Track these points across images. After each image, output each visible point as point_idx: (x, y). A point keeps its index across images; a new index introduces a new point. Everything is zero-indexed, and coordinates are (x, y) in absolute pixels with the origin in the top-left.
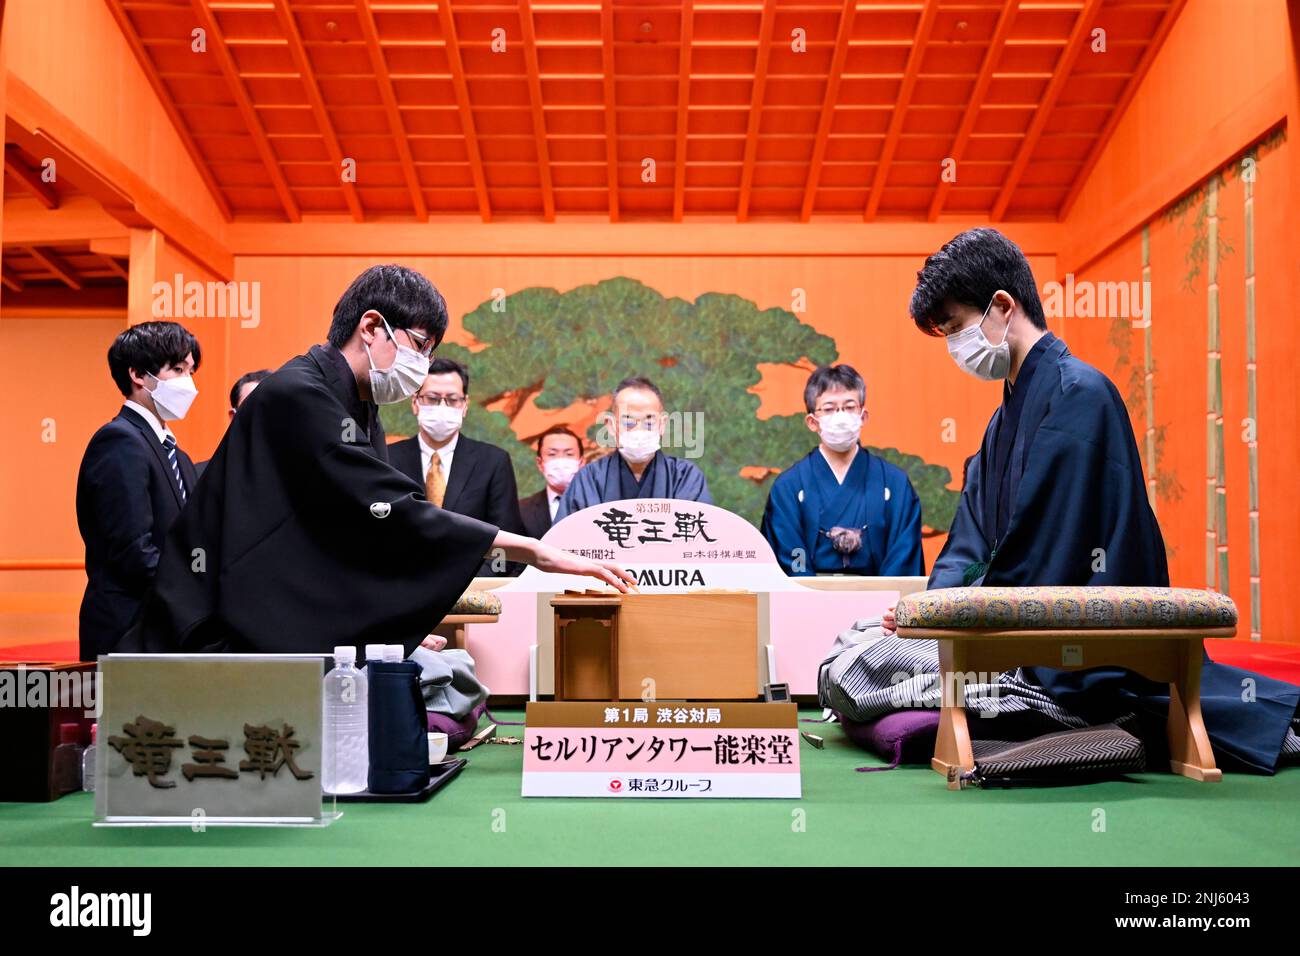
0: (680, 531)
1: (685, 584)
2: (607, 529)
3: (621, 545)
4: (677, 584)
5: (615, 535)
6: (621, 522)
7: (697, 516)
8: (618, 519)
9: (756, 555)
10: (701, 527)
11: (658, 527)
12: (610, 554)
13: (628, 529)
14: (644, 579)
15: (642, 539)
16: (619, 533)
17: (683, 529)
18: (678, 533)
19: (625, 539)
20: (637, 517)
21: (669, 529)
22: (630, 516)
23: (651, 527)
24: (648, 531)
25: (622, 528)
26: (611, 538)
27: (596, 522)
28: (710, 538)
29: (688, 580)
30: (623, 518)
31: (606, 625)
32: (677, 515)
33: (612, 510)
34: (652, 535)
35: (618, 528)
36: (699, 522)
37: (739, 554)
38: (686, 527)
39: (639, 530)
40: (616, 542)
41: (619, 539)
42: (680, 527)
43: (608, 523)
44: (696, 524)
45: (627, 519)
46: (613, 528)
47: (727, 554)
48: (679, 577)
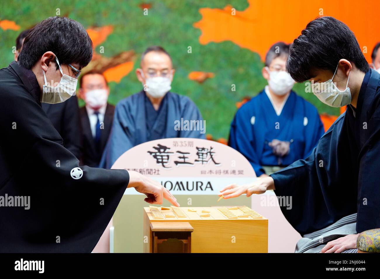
0: (199, 158)
1: (202, 189)
2: (155, 157)
3: (164, 166)
4: (197, 189)
5: (160, 160)
6: (164, 152)
7: (209, 149)
8: (162, 150)
9: (244, 173)
10: (211, 156)
11: (186, 155)
12: (157, 172)
13: (168, 156)
14: (177, 186)
15: (176, 163)
16: (162, 159)
17: (201, 157)
18: (197, 159)
19: (166, 162)
20: (174, 149)
21: (192, 157)
22: (169, 149)
23: (182, 155)
24: (180, 158)
25: (164, 156)
26: (158, 162)
27: (149, 152)
28: (217, 162)
29: (204, 187)
30: (165, 150)
31: (184, 243)
32: (197, 148)
33: (159, 145)
34: (182, 160)
35: (162, 156)
36: (210, 153)
37: (234, 172)
38: (202, 156)
39: (175, 157)
40: (161, 164)
41: (162, 162)
42: (199, 156)
43: (156, 153)
44: (209, 154)
45: (167, 150)
46: (159, 156)
47: (227, 172)
48: (198, 186)
